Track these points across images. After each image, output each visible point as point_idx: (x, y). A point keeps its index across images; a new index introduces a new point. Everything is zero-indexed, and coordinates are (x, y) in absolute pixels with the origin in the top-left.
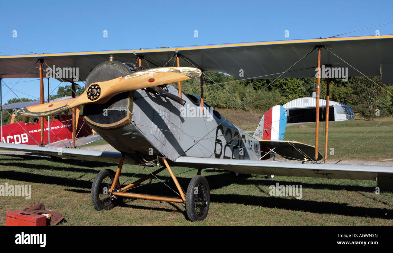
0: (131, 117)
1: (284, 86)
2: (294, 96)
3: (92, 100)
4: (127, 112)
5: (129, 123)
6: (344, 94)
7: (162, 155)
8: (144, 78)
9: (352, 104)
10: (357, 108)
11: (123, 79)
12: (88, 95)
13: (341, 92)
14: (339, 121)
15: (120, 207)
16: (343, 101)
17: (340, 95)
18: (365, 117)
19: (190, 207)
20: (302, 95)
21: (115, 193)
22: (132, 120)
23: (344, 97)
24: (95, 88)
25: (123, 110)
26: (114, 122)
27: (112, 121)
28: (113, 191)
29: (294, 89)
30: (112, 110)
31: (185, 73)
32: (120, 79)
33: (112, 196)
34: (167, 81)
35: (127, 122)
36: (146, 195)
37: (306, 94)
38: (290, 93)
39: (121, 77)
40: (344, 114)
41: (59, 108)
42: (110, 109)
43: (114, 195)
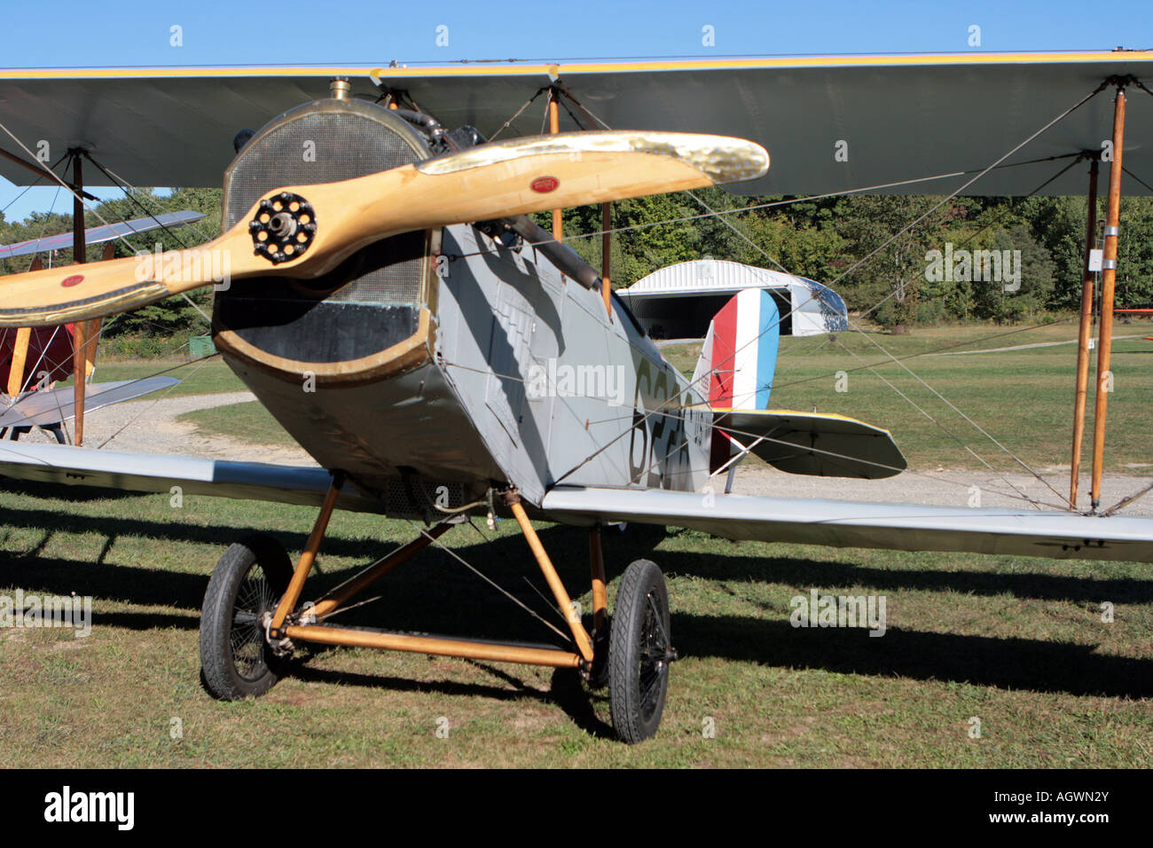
0: (432, 337)
1: (634, 222)
2: (665, 253)
3: (275, 261)
4: (417, 313)
5: (421, 359)
6: (816, 252)
7: (509, 485)
8: (512, 174)
9: (841, 282)
10: (855, 295)
11: (419, 175)
12: (256, 240)
13: (808, 244)
14: (805, 335)
15: (298, 682)
16: (814, 273)
17: (804, 253)
18: (879, 323)
19: (628, 689)
20: (690, 253)
21: (294, 631)
22: (437, 346)
23: (817, 261)
24: (289, 212)
25: (398, 304)
26: (358, 355)
27: (352, 352)
28: (285, 622)
29: (664, 231)
30: (347, 306)
31: (696, 159)
32: (405, 173)
33: (282, 643)
34: (613, 189)
35: (417, 356)
36: (421, 635)
37: (699, 250)
38: (653, 246)
39: (410, 167)
40: (819, 315)
41: (115, 293)
42: (338, 298)
43: (287, 639)
